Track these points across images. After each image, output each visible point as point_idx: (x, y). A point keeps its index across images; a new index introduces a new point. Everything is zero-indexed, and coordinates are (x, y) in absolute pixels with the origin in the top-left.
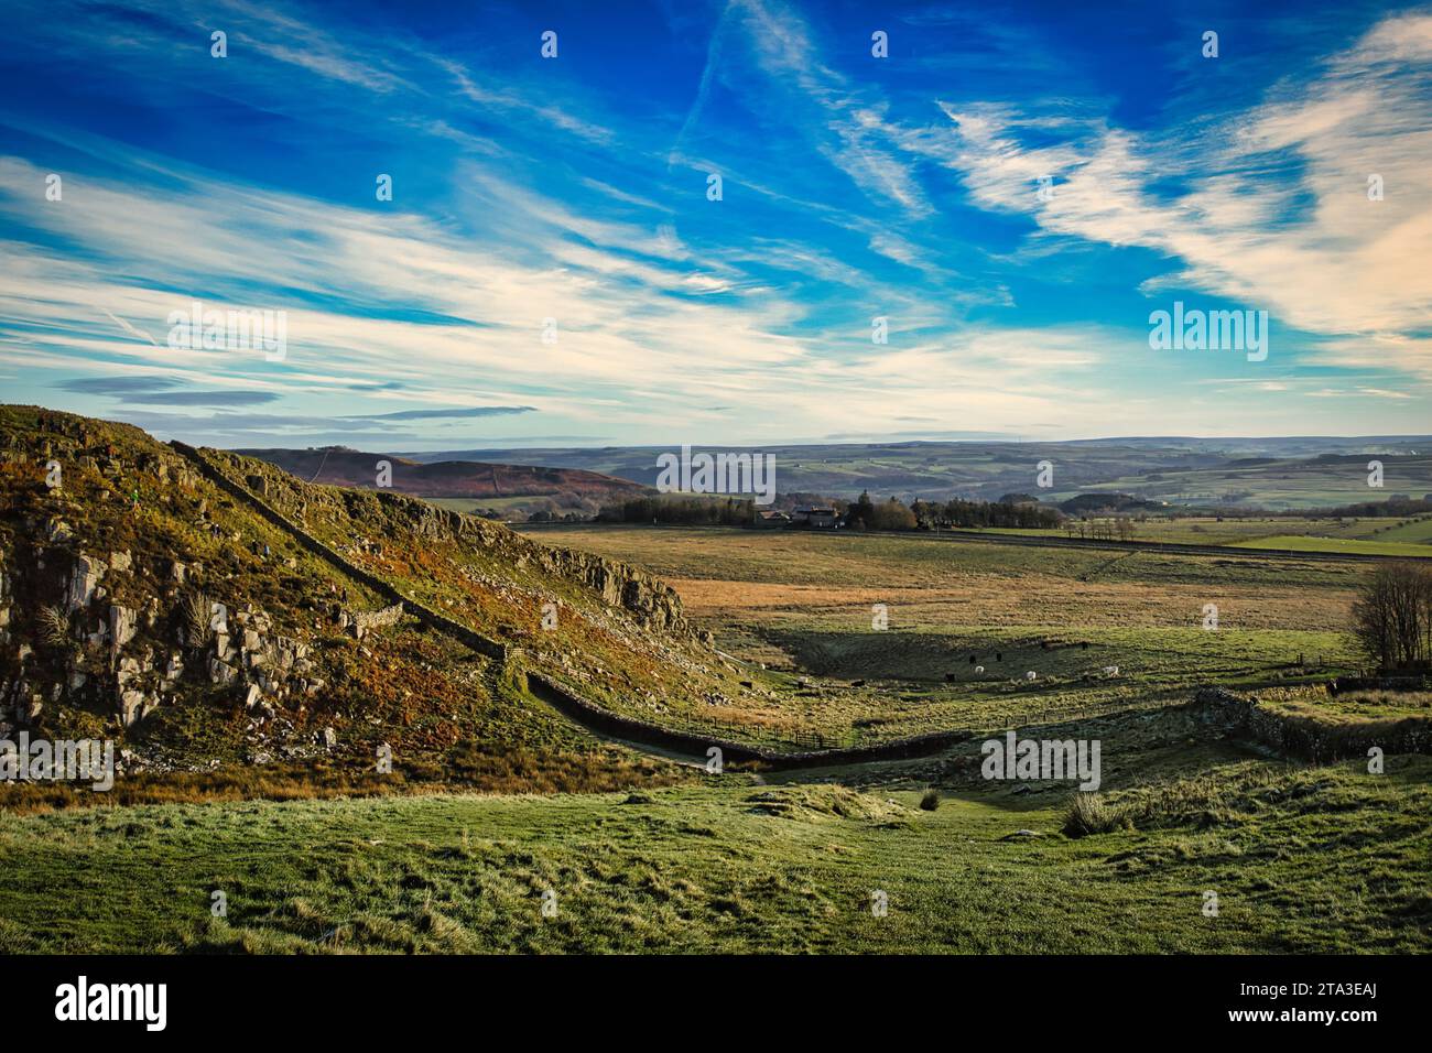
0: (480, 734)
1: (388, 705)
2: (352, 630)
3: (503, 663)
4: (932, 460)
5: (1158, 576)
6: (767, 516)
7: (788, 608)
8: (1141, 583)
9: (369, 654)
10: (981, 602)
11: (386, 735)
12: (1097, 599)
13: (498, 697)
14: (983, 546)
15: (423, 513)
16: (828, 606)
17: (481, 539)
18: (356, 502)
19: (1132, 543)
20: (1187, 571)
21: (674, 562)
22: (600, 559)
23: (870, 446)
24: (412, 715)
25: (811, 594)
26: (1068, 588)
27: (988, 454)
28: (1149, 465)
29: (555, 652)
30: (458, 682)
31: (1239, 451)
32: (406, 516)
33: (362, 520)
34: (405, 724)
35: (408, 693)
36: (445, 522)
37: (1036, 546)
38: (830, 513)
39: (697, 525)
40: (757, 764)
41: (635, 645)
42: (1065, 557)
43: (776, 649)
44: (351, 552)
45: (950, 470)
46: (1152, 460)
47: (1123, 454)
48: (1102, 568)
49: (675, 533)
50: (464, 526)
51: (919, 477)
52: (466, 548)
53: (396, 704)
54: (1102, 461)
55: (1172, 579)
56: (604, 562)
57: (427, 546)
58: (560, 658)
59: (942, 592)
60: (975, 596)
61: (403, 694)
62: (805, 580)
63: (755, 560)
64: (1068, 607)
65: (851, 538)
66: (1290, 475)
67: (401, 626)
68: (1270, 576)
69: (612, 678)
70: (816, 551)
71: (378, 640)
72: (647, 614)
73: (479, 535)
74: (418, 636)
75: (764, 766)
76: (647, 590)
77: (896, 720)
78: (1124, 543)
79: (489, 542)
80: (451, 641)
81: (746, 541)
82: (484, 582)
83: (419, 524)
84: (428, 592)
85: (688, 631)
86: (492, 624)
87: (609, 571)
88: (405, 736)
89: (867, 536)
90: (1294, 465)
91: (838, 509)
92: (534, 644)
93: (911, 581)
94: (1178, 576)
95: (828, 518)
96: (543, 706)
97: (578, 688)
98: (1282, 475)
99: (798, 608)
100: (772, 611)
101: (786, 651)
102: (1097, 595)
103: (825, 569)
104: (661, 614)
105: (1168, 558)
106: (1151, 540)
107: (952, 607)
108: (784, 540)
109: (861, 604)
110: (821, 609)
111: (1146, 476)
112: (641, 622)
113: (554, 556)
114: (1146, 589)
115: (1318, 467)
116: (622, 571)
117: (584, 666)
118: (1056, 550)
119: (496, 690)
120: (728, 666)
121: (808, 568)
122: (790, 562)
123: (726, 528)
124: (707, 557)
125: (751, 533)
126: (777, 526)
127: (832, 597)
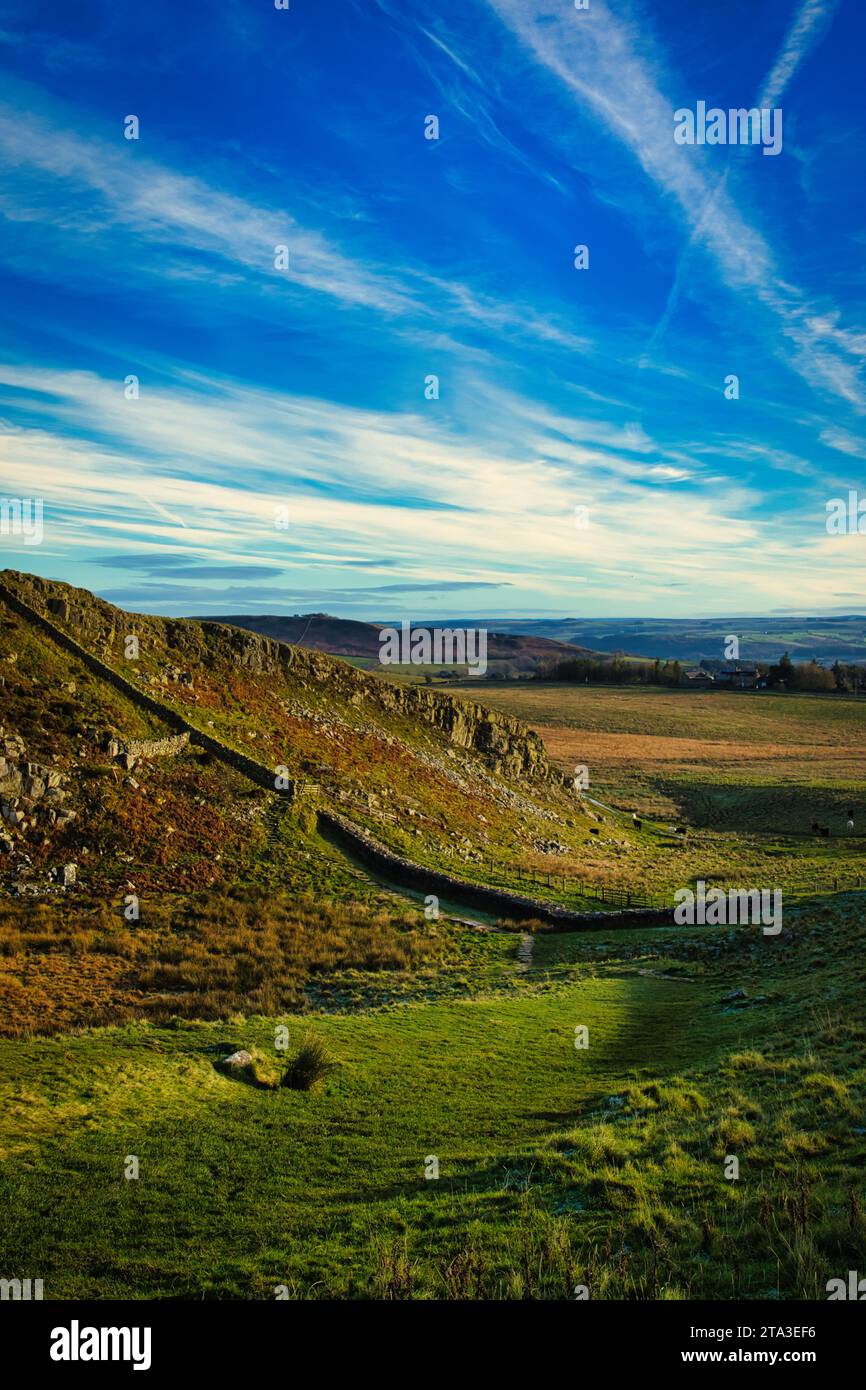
0: (243, 878)
1: (144, 841)
2: (121, 760)
3: (290, 800)
6: (692, 676)
7: (695, 762)
9: (136, 786)
11: (133, 874)
13: (276, 836)
15: (247, 643)
16: (736, 760)
17: (313, 673)
18: (177, 631)
21: (594, 717)
22: (451, 699)
24: (170, 852)
25: (722, 749)
29: (360, 792)
30: (233, 819)
32: (228, 646)
33: (181, 649)
34: (160, 862)
35: (171, 829)
36: (274, 654)
38: (752, 674)
39: (626, 683)
40: (535, 923)
41: (471, 787)
43: (666, 800)
44: (153, 680)
49: (604, 690)
50: (294, 659)
52: (293, 682)
53: (154, 840)
56: (454, 702)
57: (247, 677)
58: (366, 797)
59: (852, 749)
61: (165, 830)
62: (715, 736)
63: (673, 716)
65: (770, 698)
67: (184, 757)
69: (425, 821)
70: (734, 709)
71: (151, 770)
72: (500, 756)
73: (311, 668)
74: (199, 768)
75: (545, 926)
76: (503, 732)
77: (738, 876)
79: (321, 676)
80: (234, 774)
81: (669, 699)
82: (306, 716)
83: (242, 654)
84: (230, 724)
85: (549, 776)
86: (296, 760)
87: (459, 712)
88: (155, 876)
89: (787, 697)
91: (760, 671)
92: (337, 781)
93: (821, 738)
95: (748, 679)
96: (325, 847)
97: (375, 830)
99: (705, 762)
100: (680, 763)
101: (675, 802)
103: (739, 725)
104: (517, 758)
107: (859, 763)
108: (705, 698)
109: (769, 759)
110: (727, 763)
112: (490, 765)
113: (397, 693)
116: (476, 712)
117: (394, 806)
119: (276, 829)
120: (591, 814)
121: (723, 725)
122: (706, 719)
123: (653, 688)
124: (627, 712)
125: (675, 692)
126: (700, 685)
127: (741, 752)
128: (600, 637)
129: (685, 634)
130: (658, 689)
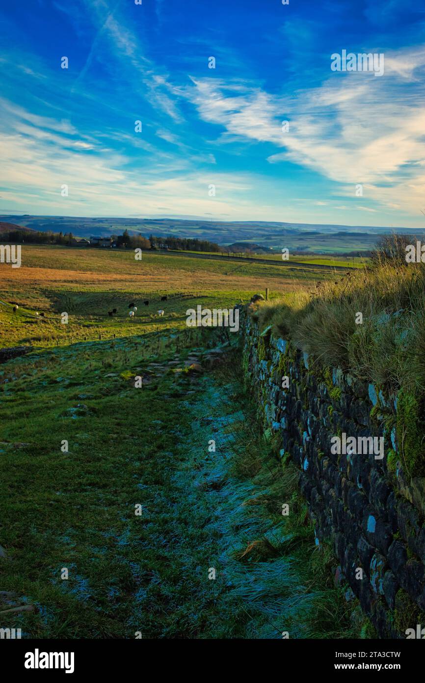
4: (172, 227)
5: (262, 274)
6: (78, 240)
7: (71, 282)
8: (253, 277)
10: (172, 282)
12: (230, 283)
14: (180, 258)
16: (93, 281)
19: (252, 259)
20: (276, 272)
23: (145, 220)
25: (88, 276)
26: (217, 278)
27: (197, 225)
28: (266, 233)
31: (305, 229)
37: (206, 258)
38: (109, 240)
39: (44, 244)
42: (219, 264)
43: (46, 299)
45: (180, 231)
46: (267, 231)
47: (256, 228)
48: (236, 269)
49: (32, 246)
51: (166, 234)
54: (247, 231)
55: (268, 275)
59: (154, 277)
60: (170, 279)
62: (85, 270)
63: (65, 259)
64: (215, 286)
65: (117, 252)
66: (326, 240)
68: (314, 276)
70: (98, 257)
78: (248, 259)
81: (65, 251)
89: (125, 251)
90: (327, 236)
91: (113, 238)
93: (140, 272)
94: (271, 274)
95: (107, 242)
98: (322, 240)
99: (76, 282)
100: (63, 282)
101: (51, 301)
102: (231, 281)
103: (99, 265)
105: (267, 266)
106: (261, 258)
107: (156, 284)
109: (111, 281)
110: (88, 283)
111: (265, 238)
114: (255, 279)
115: (337, 237)
118: (215, 260)
121: (91, 264)
122: (82, 261)
123: (57, 246)
124: (40, 257)
125: (69, 248)
126: (83, 245)
127: (97, 278)
128: (41, 225)
129: (84, 225)
130: (60, 246)
